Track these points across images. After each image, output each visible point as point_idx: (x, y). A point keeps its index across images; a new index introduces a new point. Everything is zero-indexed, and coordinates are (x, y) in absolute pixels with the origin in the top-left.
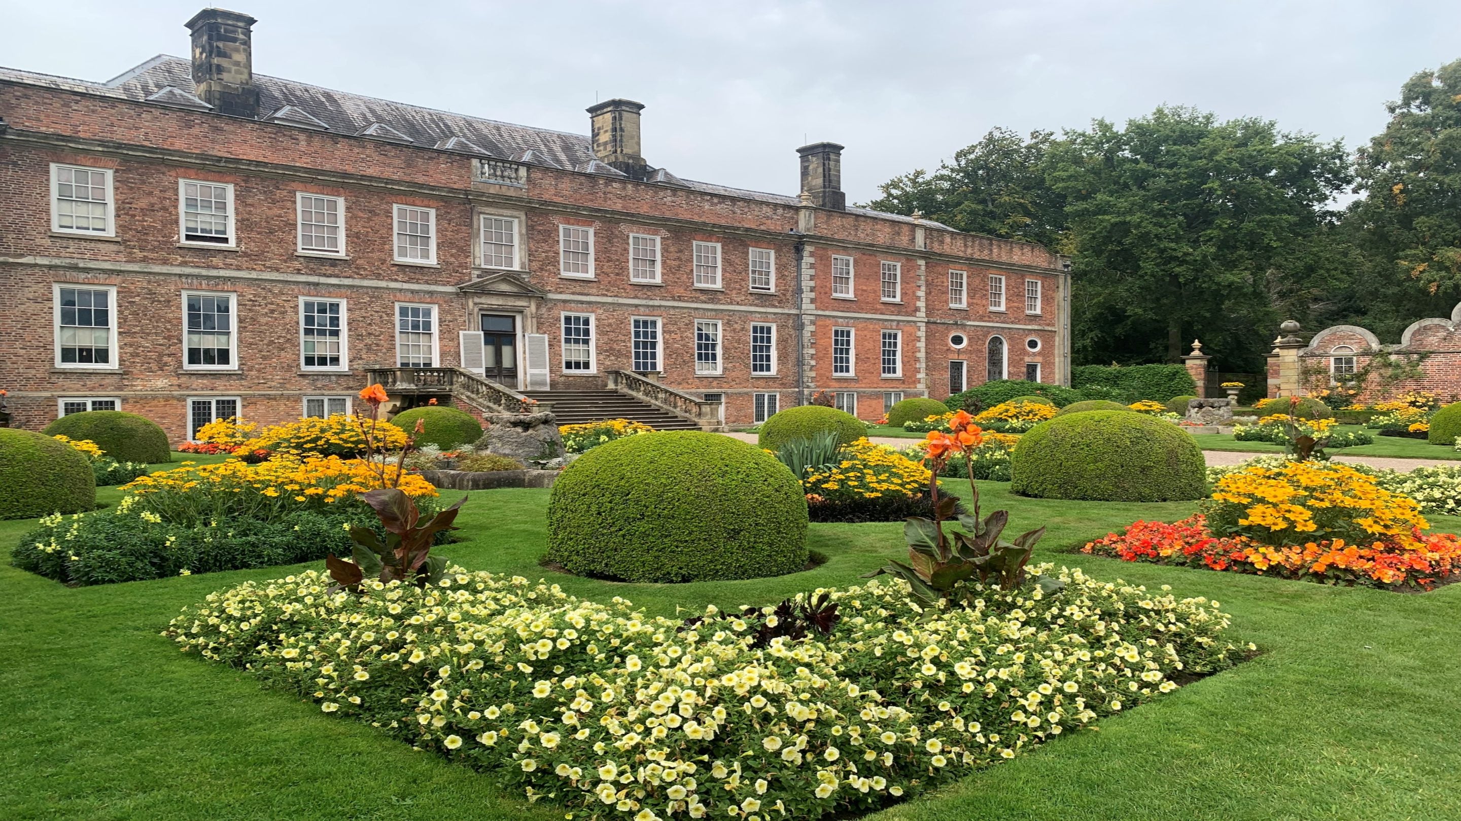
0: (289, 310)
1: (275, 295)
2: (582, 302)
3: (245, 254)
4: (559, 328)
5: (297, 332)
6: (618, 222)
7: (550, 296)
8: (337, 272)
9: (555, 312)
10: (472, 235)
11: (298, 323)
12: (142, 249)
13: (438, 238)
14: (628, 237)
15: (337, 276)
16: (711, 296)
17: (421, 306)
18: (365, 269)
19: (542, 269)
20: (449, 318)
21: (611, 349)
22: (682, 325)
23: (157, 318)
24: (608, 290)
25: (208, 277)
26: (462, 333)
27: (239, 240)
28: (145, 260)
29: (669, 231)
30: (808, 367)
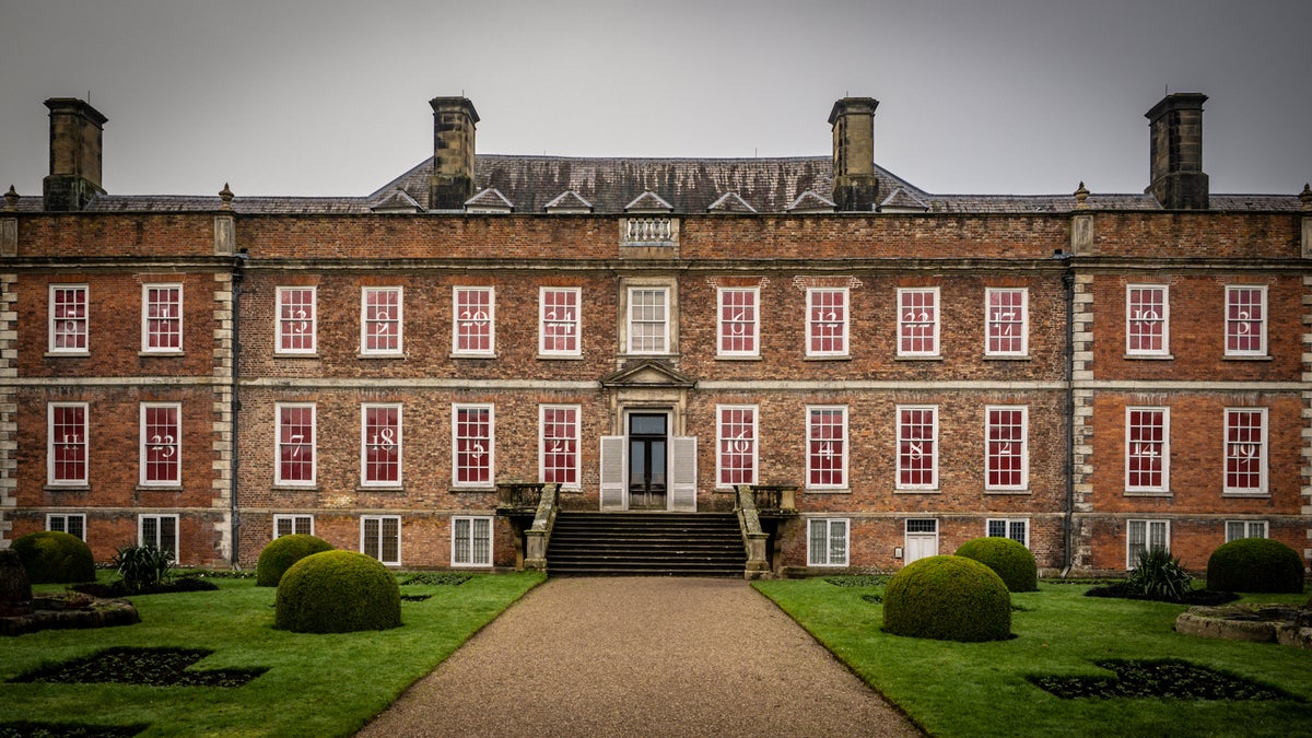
0: (444, 419)
1: (433, 404)
2: (743, 391)
3: (411, 361)
4: (714, 428)
5: (450, 444)
6: (791, 274)
7: (702, 385)
8: (486, 373)
9: (709, 406)
10: (616, 317)
11: (450, 433)
12: (334, 364)
13: (583, 323)
14: (804, 293)
15: (486, 378)
16: (924, 369)
17: (566, 407)
18: (512, 368)
19: (695, 350)
20: (593, 420)
21: (778, 454)
22: (876, 416)
23: (343, 433)
24: (776, 372)
25: (381, 389)
26: (602, 438)
27: (405, 345)
28: (336, 374)
29: (861, 278)
30: (1077, 478)
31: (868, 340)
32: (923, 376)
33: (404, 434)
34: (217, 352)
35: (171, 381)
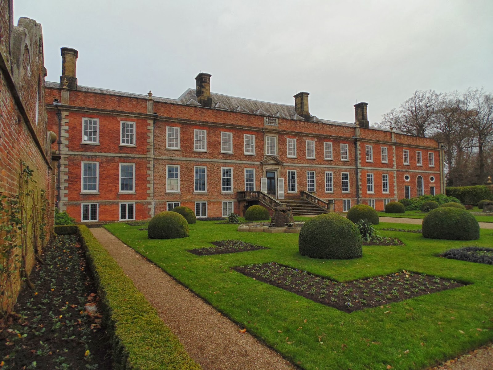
0: (219, 172)
1: (216, 167)
2: (293, 166)
3: (209, 154)
4: (287, 176)
5: (221, 179)
6: (303, 136)
7: (284, 164)
8: (230, 158)
9: (286, 170)
10: (264, 144)
11: (221, 176)
12: (186, 153)
13: (255, 145)
14: (306, 142)
15: (230, 160)
16: (330, 162)
17: (251, 169)
18: (237, 157)
19: (282, 155)
20: (258, 173)
21: (301, 183)
22: (321, 174)
23: (188, 175)
24: (300, 162)
25: (200, 161)
26: (261, 178)
27: (207, 149)
28: (186, 156)
29: (317, 139)
30: (359, 189)
31: (319, 155)
32: (330, 164)
33: (207, 176)
34: (148, 147)
35: (132, 155)
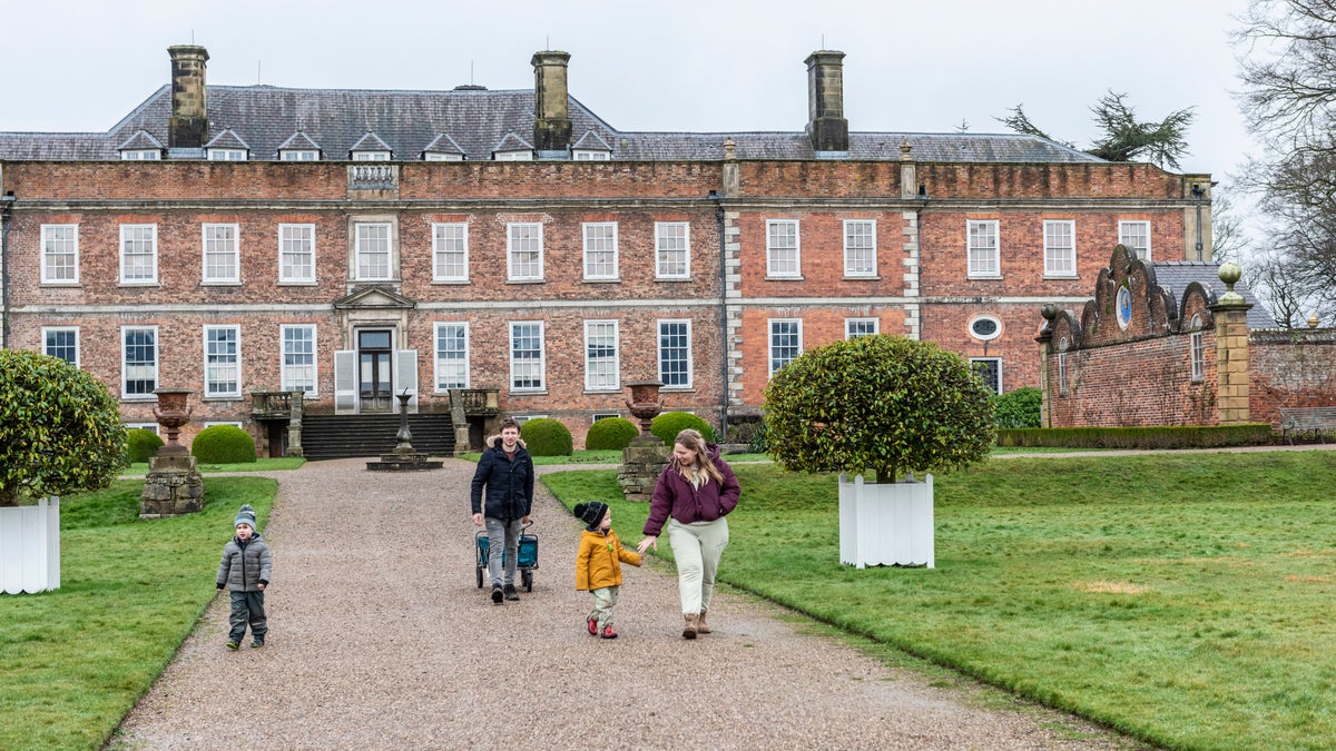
0: (196, 338)
1: (186, 326)
2: (455, 310)
3: (165, 289)
4: (431, 341)
5: (202, 360)
6: (493, 212)
7: (420, 306)
8: (233, 298)
9: (427, 324)
10: (346, 248)
11: (202, 351)
12: (96, 292)
13: (317, 254)
14: (505, 227)
15: (233, 303)
16: (606, 289)
17: (303, 327)
18: (256, 293)
19: (414, 276)
20: (327, 338)
21: (486, 363)
22: (568, 329)
23: (105, 352)
24: (483, 294)
25: (139, 313)
26: (336, 352)
27: (160, 275)
28: (97, 301)
29: (552, 215)
30: (731, 377)
31: (559, 266)
32: (605, 296)
33: (161, 352)
